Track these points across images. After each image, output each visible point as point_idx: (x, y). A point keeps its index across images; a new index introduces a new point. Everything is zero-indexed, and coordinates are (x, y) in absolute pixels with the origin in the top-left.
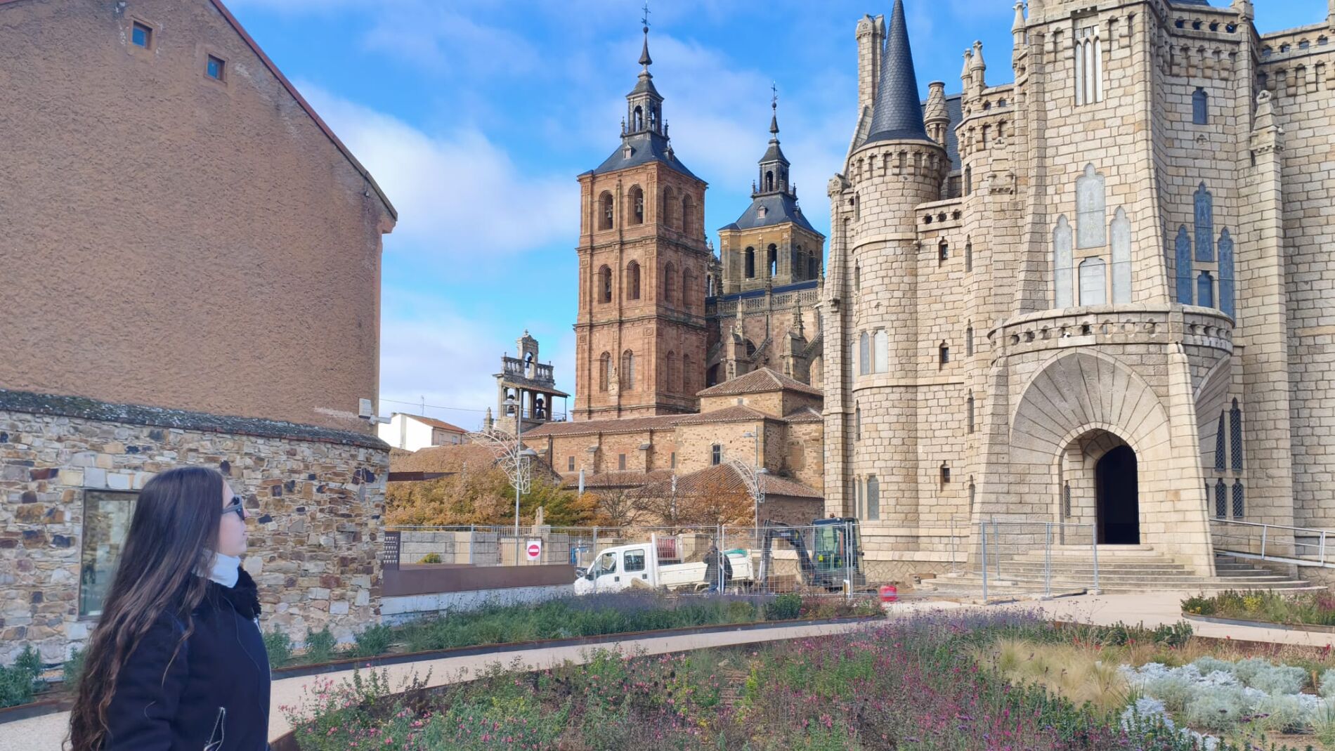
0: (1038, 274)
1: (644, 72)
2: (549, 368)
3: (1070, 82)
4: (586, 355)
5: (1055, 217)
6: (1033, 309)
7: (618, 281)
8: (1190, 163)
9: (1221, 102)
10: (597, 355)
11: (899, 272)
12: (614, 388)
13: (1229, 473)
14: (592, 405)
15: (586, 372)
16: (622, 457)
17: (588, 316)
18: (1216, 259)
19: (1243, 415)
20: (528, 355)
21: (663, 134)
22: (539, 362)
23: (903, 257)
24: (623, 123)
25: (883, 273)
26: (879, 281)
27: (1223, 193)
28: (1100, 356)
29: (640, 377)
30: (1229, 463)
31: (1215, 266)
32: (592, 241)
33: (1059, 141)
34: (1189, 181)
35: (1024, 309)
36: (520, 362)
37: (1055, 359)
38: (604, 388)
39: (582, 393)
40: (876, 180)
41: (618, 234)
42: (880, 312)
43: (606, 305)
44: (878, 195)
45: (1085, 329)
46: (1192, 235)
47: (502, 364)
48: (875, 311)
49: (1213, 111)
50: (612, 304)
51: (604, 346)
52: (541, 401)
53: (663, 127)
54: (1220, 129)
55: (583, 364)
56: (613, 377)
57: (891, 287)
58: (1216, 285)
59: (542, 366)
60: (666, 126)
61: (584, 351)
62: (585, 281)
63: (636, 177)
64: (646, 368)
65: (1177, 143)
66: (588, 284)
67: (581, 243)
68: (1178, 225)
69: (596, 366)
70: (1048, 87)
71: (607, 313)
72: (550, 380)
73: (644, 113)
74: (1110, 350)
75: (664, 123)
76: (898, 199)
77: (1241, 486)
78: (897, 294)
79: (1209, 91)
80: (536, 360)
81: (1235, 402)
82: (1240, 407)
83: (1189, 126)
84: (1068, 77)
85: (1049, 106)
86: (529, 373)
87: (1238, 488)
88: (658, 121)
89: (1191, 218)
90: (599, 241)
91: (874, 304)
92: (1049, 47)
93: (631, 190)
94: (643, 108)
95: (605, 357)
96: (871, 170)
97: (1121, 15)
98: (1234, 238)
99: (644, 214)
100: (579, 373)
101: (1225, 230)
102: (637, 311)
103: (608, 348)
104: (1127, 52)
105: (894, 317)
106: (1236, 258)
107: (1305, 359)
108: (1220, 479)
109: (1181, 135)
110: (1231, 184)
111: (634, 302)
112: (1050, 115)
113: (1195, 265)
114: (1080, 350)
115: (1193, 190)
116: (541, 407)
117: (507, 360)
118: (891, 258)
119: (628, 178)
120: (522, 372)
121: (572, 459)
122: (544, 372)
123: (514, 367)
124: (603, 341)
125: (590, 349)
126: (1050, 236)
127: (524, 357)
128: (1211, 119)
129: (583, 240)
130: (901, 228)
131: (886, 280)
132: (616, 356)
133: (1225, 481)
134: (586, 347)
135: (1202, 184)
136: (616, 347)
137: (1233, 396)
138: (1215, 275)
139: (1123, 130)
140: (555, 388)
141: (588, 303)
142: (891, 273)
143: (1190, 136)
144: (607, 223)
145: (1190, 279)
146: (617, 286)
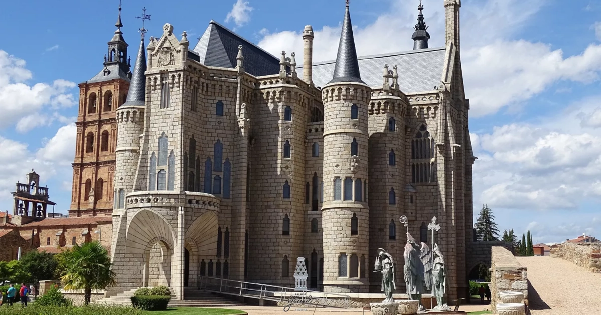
0: (143, 176)
1: (118, 31)
2: (46, 189)
3: (159, 99)
4: (78, 180)
5: (152, 152)
6: (140, 190)
7: (96, 141)
8: (214, 131)
9: (228, 107)
10: (84, 181)
11: (131, 164)
12: (91, 199)
13: (223, 258)
14: (81, 208)
15: (78, 190)
16: (74, 239)
17: (80, 160)
18: (223, 170)
19: (230, 234)
20: (33, 182)
21: (128, 64)
22: (39, 186)
23: (133, 157)
24: (105, 58)
25: (124, 164)
26: (122, 168)
27: (227, 144)
28: (153, 211)
29: (106, 194)
30: (223, 254)
31: (223, 173)
32: (84, 119)
33: (154, 122)
34: (213, 139)
35: (136, 190)
36: (28, 186)
37: (138, 212)
38: (86, 199)
39: (75, 201)
40: (124, 123)
41: (98, 116)
42: (122, 182)
43: (90, 154)
44: (124, 130)
45: (149, 201)
46: (213, 161)
47: (16, 188)
48: (120, 181)
49: (225, 110)
50: (93, 153)
51: (88, 176)
52: (40, 207)
53: (127, 60)
54: (228, 118)
55: (76, 185)
56: (92, 193)
57: (127, 171)
58: (222, 180)
59: (41, 188)
60: (129, 60)
61: (77, 178)
62: (79, 141)
63: (109, 86)
64: (109, 188)
65: (208, 123)
66: (81, 142)
67: (78, 120)
68: (207, 157)
69: (83, 187)
70: (152, 100)
71: (90, 158)
72: (47, 196)
73: (116, 53)
74: (156, 209)
75: (128, 58)
76: (132, 132)
77: (228, 263)
78: (129, 174)
79: (224, 102)
80: (38, 185)
81: (227, 228)
82: (230, 231)
83: (214, 116)
84: (159, 96)
85: (152, 107)
86: (33, 192)
87: (226, 264)
88: (125, 57)
89: (213, 154)
90: (88, 119)
91: (120, 178)
92: (152, 84)
93: (106, 93)
94: (116, 50)
95: (88, 183)
96: (122, 119)
97: (176, 75)
98: (231, 162)
99: (112, 107)
100: (74, 190)
101: (227, 160)
102: (106, 158)
103: (90, 177)
104: (178, 89)
105: (128, 184)
106: (232, 170)
107: (265, 211)
108: (219, 260)
109: (210, 120)
110: (232, 140)
111: (104, 153)
112: (152, 111)
113: (213, 173)
114: (146, 209)
115: (214, 143)
116: (39, 210)
117: (19, 185)
118: (127, 158)
119: (105, 87)
120: (28, 191)
121: (49, 239)
122: (42, 192)
123: (24, 189)
124: (88, 174)
125: (81, 178)
126: (149, 160)
127: (30, 183)
128: (224, 114)
129: (79, 118)
130: (132, 145)
131: (125, 168)
132: (94, 181)
133: (220, 261)
134: (79, 176)
135: (219, 140)
136: (94, 177)
137: (226, 226)
138: (222, 177)
139: (175, 120)
140: (49, 200)
141: (80, 152)
142: (127, 164)
143: (215, 120)
144: (92, 110)
145: (212, 178)
146: (96, 144)
